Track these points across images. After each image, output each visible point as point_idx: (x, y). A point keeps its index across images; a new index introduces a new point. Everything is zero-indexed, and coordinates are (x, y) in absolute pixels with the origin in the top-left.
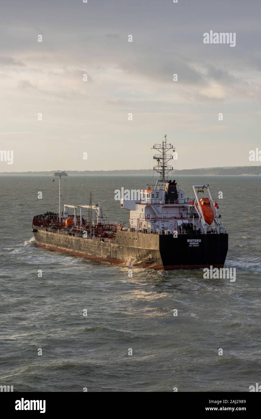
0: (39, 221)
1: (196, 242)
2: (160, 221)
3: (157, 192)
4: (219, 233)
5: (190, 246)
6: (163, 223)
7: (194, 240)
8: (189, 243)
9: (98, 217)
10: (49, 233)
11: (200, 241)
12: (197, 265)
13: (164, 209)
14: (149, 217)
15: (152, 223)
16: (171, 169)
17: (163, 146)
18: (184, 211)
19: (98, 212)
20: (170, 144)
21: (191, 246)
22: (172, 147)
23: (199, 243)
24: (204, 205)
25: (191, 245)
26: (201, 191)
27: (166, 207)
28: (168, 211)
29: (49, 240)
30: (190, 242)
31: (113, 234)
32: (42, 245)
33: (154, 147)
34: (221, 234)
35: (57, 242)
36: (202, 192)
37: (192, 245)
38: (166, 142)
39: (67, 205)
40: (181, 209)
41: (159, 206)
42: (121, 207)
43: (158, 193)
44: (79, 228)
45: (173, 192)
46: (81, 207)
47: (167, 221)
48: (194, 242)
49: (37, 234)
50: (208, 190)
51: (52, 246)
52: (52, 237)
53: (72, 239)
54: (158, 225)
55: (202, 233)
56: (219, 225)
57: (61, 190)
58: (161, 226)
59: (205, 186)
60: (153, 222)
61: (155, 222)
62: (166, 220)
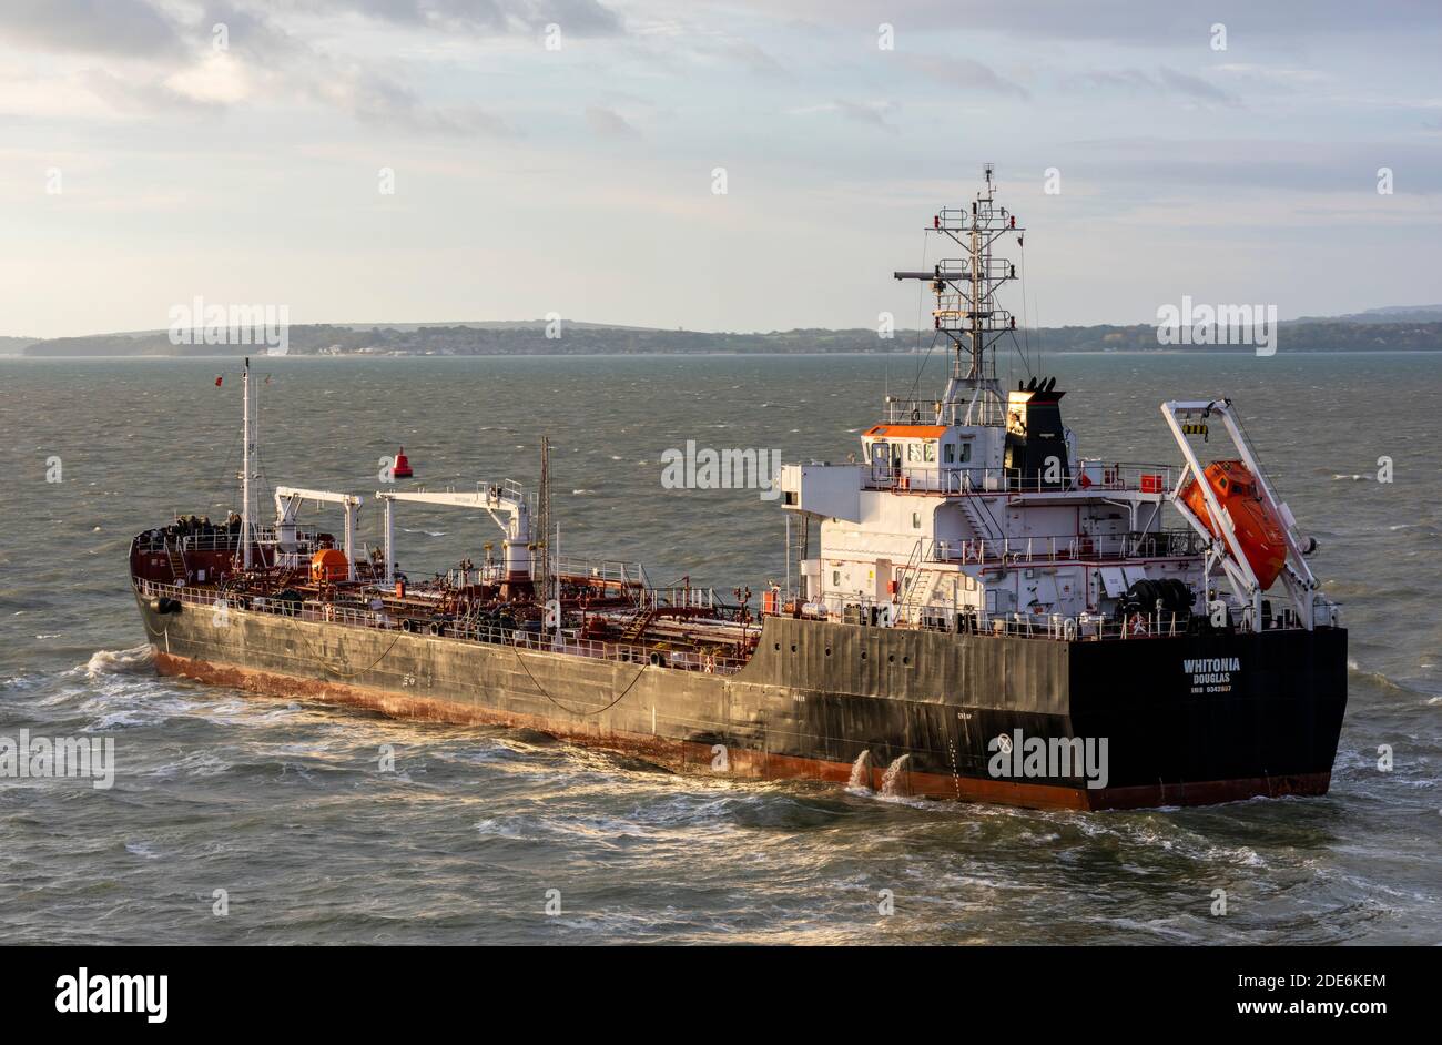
0: (154, 562)
1: (1220, 672)
2: (1021, 573)
3: (966, 432)
4: (1311, 629)
5: (1195, 690)
6: (1032, 584)
7: (1210, 661)
8: (1191, 676)
9: (512, 545)
10: (267, 620)
11: (1236, 666)
12: (1223, 782)
13: (1013, 513)
14: (975, 555)
15: (988, 582)
16: (1008, 325)
17: (975, 220)
18: (1099, 522)
19: (506, 523)
20: (1003, 211)
21: (1201, 690)
22: (1013, 223)
23: (1233, 674)
24: (1230, 496)
25: (1199, 685)
26: (1198, 430)
27: (1024, 505)
28: (1028, 525)
29: (264, 649)
30: (1194, 673)
31: (647, 626)
32: (212, 669)
33: (937, 223)
34: (1322, 631)
35: (322, 659)
36: (1201, 432)
37: (1205, 686)
38: (990, 201)
39: (297, 491)
40: (1084, 512)
41: (996, 500)
42: (784, 506)
43: (971, 437)
44: (404, 596)
45: (1047, 435)
46: (392, 500)
47: (1048, 574)
48: (1213, 672)
49: (181, 621)
50: (1229, 422)
51: (286, 680)
52: (284, 636)
53: (428, 649)
54: (1013, 591)
55: (1243, 630)
56: (1312, 587)
57: (250, 422)
58: (1025, 598)
59: (1214, 407)
60: (993, 576)
61: (1001, 575)
62: (1046, 569)
